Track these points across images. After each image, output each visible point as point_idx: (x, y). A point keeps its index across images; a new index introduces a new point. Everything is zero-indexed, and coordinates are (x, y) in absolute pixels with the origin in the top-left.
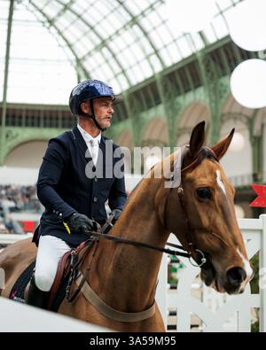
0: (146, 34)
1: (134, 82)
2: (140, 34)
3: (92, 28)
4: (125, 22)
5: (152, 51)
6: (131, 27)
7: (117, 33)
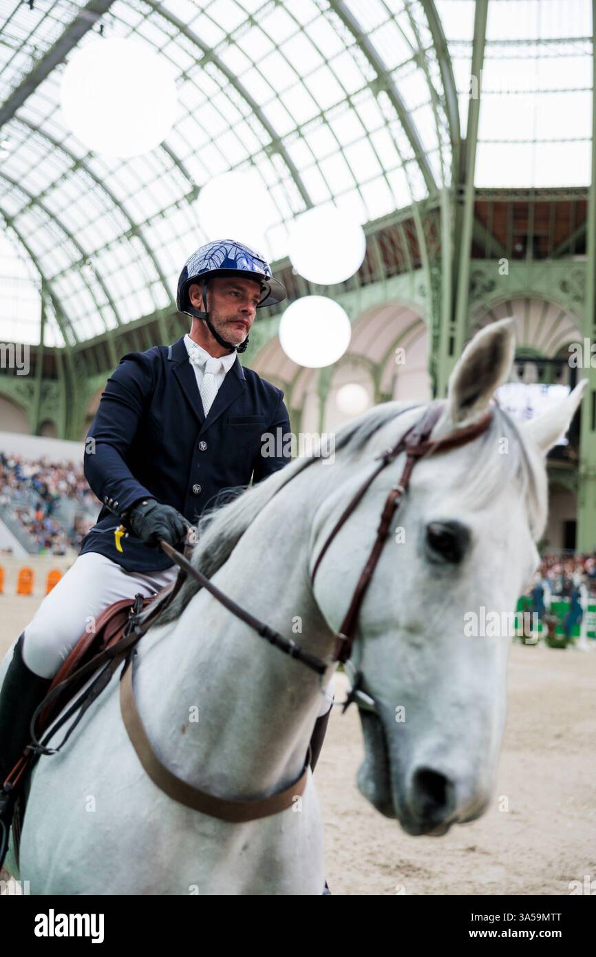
0: (149, 251)
1: (125, 320)
2: (142, 250)
3: (70, 236)
4: (120, 232)
5: (157, 276)
6: (129, 239)
7: (107, 246)
